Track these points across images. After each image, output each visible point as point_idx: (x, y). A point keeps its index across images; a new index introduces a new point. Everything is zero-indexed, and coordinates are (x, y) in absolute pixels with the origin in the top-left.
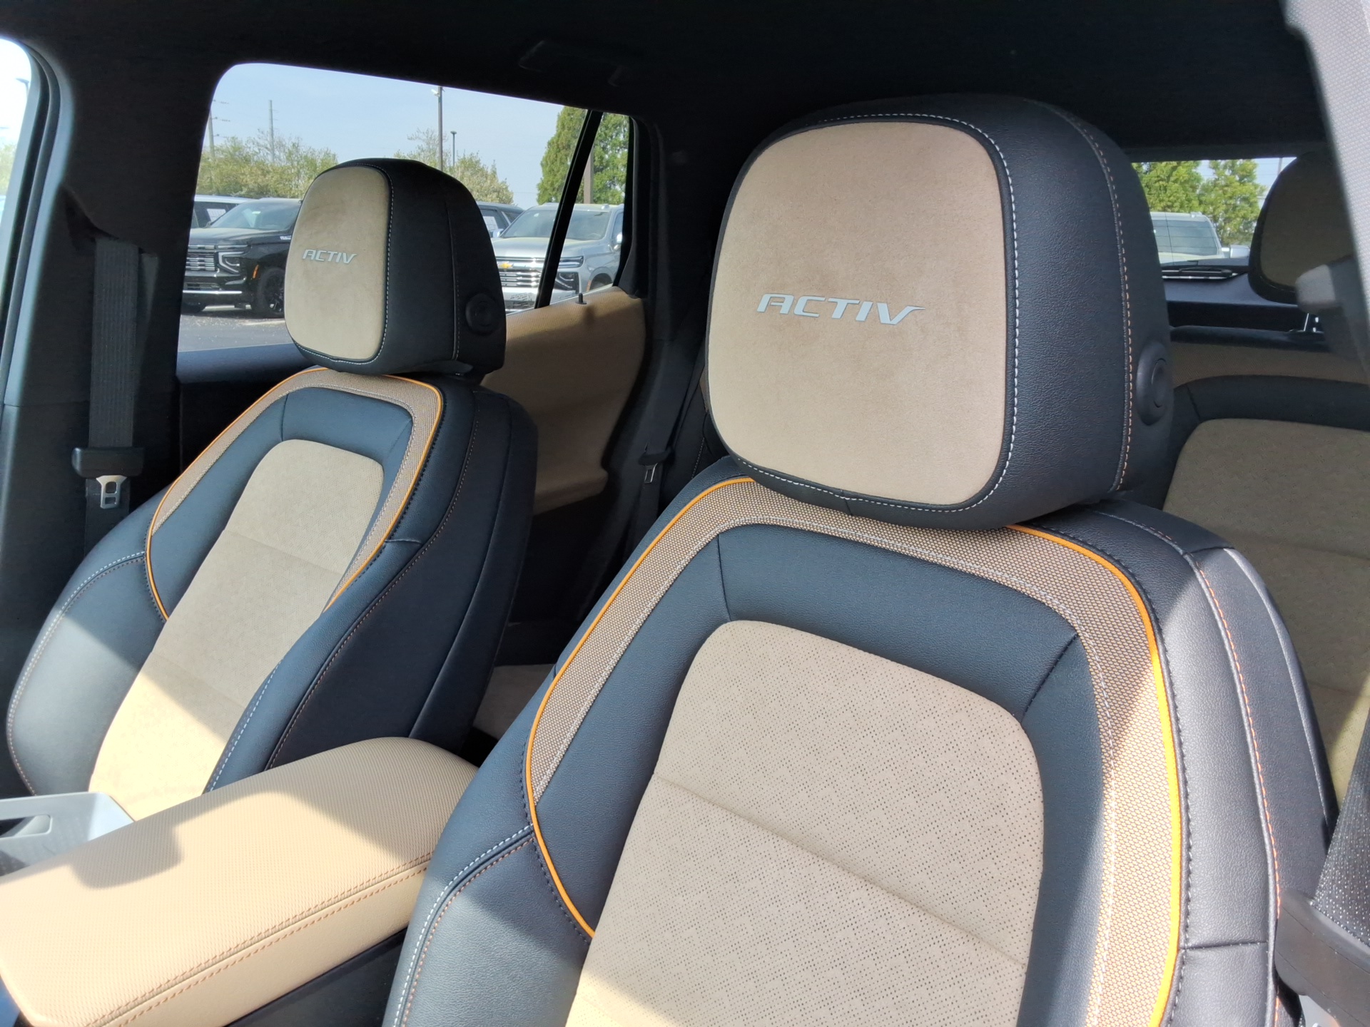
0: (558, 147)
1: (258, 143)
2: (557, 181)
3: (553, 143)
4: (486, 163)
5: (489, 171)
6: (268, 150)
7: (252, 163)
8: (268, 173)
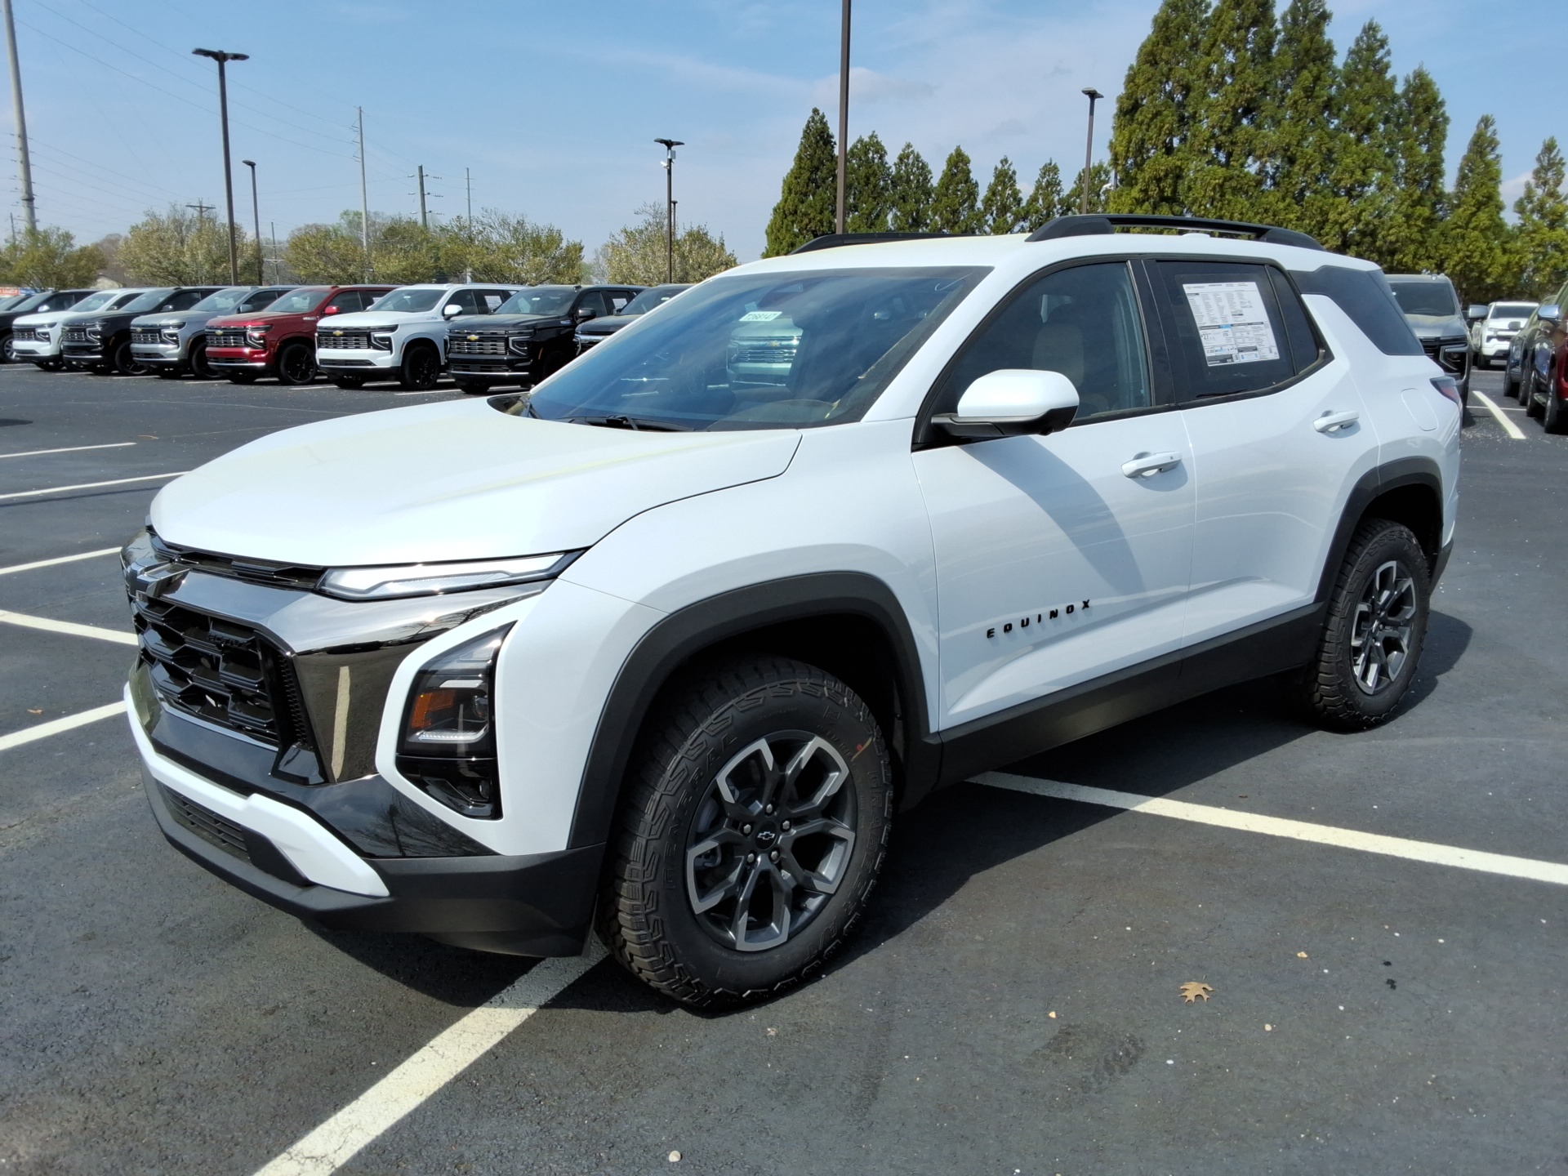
1: (481, 222)
3: (779, 209)
4: (714, 236)
5: (718, 245)
6: (493, 228)
7: (477, 243)
8: (494, 251)
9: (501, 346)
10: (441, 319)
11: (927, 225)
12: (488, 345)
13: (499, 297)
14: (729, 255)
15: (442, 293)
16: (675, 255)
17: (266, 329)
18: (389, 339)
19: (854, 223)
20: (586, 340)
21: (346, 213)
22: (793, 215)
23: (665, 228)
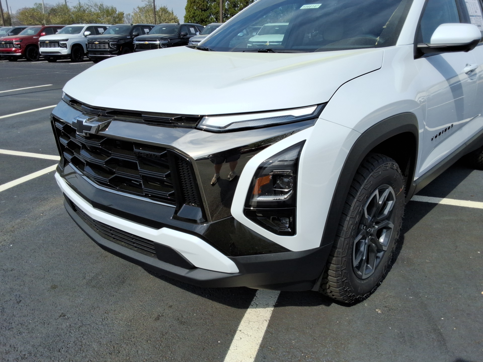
0: (191, 2)
1: (88, 5)
2: (191, 15)
4: (170, 10)
5: (171, 12)
6: (92, 7)
7: (87, 12)
8: (93, 15)
9: (107, 46)
10: (83, 37)
11: (238, 7)
12: (102, 45)
13: (103, 29)
14: (175, 16)
15: (83, 27)
16: (157, 16)
17: (20, 41)
18: (66, 44)
19: (215, 6)
20: (137, 43)
21: (36, 4)
22: (194, 3)
23: (153, 7)
